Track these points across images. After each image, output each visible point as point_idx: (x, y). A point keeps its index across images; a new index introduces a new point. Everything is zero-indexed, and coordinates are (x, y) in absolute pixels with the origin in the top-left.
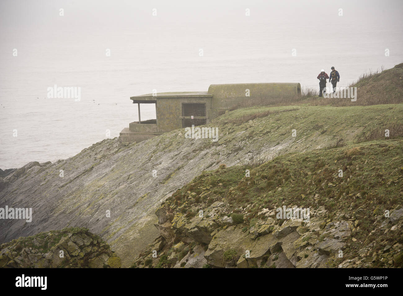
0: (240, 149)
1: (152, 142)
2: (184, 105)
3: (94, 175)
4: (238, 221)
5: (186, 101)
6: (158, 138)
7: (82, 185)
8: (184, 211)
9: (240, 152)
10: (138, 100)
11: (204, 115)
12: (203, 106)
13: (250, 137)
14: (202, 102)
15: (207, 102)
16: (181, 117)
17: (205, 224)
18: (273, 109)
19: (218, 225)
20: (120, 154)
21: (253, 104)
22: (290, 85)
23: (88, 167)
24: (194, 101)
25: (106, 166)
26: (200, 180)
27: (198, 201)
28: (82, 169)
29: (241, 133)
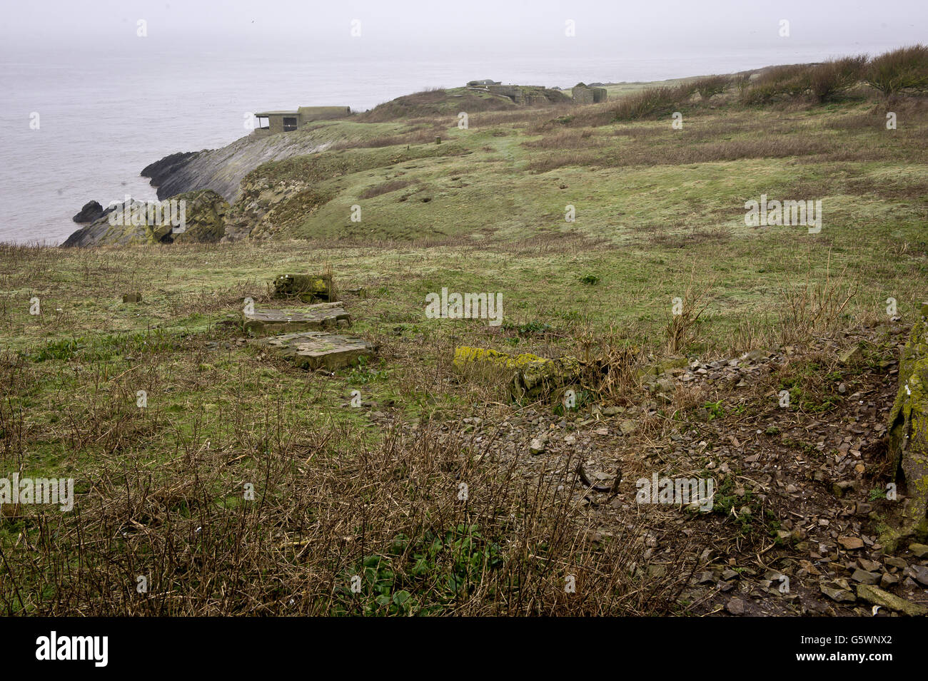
0: (306, 146)
1: (265, 141)
2: (284, 118)
3: (234, 159)
4: (271, 187)
5: (285, 117)
6: (268, 138)
7: (227, 165)
8: (251, 182)
9: (307, 148)
10: (259, 116)
11: (296, 124)
12: (295, 119)
13: (312, 139)
14: (294, 117)
15: (297, 117)
16: (283, 125)
17: (257, 188)
18: (327, 123)
19: (263, 189)
20: (249, 147)
21: (322, 119)
22: (343, 107)
23: (231, 154)
24: (289, 117)
25: (240, 154)
26: (260, 168)
27: (258, 177)
28: (228, 155)
29: (308, 137)
